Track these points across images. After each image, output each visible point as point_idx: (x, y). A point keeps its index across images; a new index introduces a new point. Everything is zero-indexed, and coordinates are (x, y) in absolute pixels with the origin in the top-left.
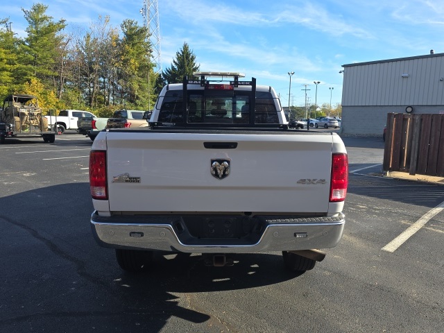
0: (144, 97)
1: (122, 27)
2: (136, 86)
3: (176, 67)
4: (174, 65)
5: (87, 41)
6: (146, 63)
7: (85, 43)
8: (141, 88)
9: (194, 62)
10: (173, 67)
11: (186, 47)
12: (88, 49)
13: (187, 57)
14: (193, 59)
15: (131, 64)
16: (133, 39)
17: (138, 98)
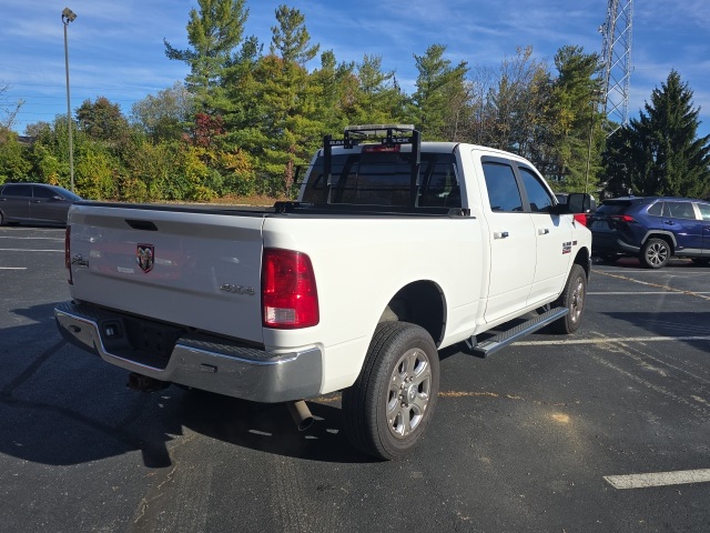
0: (579, 170)
1: (556, 59)
2: (566, 152)
3: (648, 116)
4: (645, 112)
5: (502, 88)
6: (588, 114)
7: (498, 92)
8: (576, 156)
9: (689, 104)
10: (643, 116)
11: (673, 80)
12: (502, 101)
13: (674, 97)
14: (686, 98)
15: (560, 117)
16: (571, 78)
17: (568, 172)
